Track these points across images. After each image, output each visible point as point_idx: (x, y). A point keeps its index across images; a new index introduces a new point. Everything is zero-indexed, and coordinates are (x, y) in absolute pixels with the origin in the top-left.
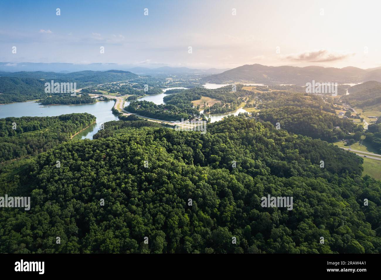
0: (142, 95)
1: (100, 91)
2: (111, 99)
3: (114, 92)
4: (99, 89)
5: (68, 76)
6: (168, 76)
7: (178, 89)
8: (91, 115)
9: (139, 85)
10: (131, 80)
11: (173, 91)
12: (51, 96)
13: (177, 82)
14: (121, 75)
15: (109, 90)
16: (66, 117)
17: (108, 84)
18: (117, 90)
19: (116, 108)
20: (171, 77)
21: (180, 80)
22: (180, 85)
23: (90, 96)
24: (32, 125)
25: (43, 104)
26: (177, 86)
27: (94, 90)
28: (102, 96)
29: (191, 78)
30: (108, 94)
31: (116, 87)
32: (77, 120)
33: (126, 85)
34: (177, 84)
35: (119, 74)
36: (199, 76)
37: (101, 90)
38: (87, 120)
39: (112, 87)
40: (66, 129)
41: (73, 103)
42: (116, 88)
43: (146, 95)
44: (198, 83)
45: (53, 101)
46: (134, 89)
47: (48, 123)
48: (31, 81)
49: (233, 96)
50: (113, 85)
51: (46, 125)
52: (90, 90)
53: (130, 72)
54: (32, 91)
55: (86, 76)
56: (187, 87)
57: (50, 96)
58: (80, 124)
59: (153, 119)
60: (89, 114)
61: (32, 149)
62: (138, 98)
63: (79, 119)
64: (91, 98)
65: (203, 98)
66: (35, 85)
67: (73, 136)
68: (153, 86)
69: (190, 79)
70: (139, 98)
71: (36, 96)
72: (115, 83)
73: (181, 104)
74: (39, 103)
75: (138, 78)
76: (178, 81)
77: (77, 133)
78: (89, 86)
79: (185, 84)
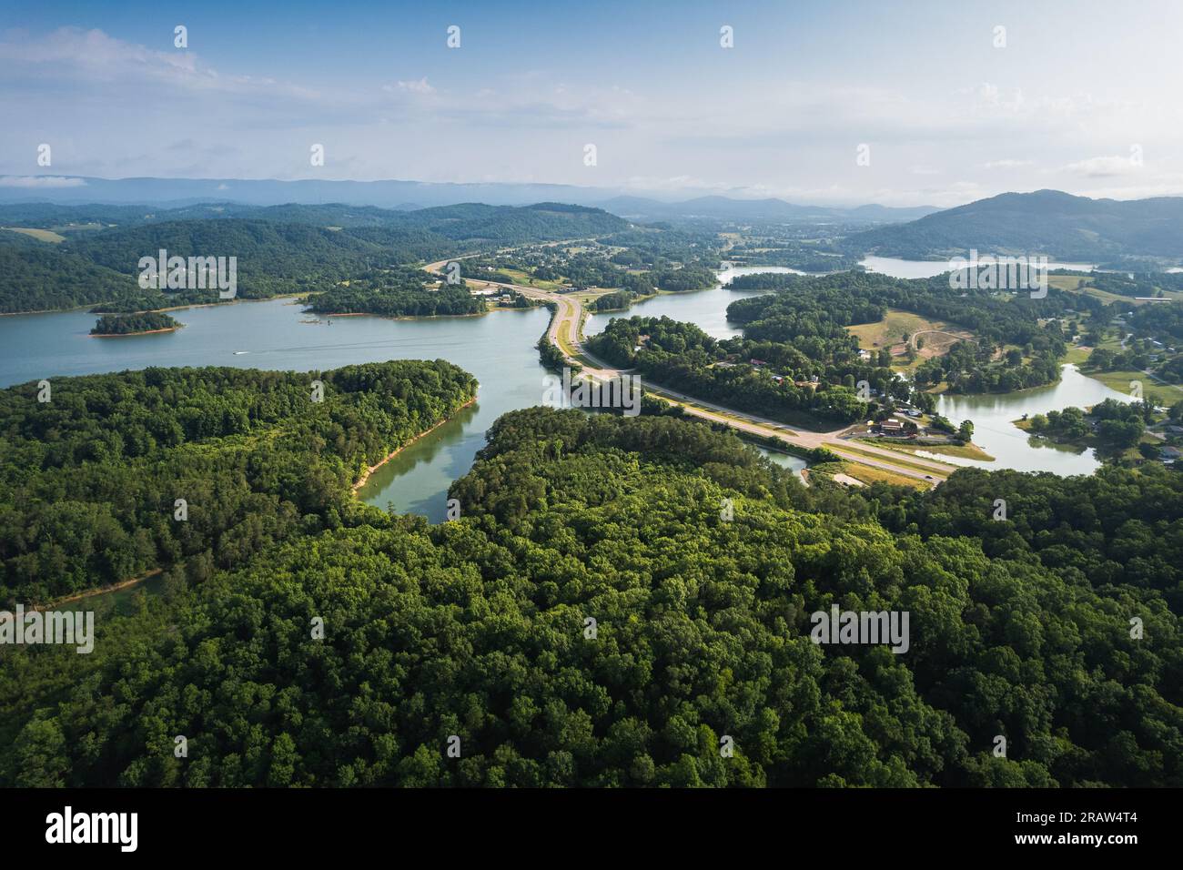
0: (647, 293)
1: (505, 272)
2: (540, 303)
3: (550, 278)
4: (501, 263)
5: (413, 220)
6: (725, 227)
7: (775, 275)
8: (459, 370)
9: (633, 256)
10: (604, 237)
11: (758, 281)
12: (347, 283)
13: (759, 247)
14: (572, 221)
15: (534, 269)
16: (360, 375)
17: (532, 247)
18: (560, 271)
19: (554, 341)
20: (734, 230)
21: (769, 240)
22: (772, 260)
23: (468, 290)
24: (221, 412)
25: (314, 311)
26: (762, 264)
27: (485, 265)
28: (507, 291)
29: (803, 236)
30: (531, 282)
31: (556, 258)
32: (398, 395)
33: (591, 255)
34: (760, 254)
35: (568, 216)
36: (829, 228)
37: (507, 267)
38: (441, 395)
39: (542, 258)
40: (348, 439)
41: (409, 311)
42: (558, 262)
43: (660, 292)
44: (837, 253)
45: (346, 301)
46: (618, 267)
47: (284, 403)
48: (301, 231)
49: (1015, 313)
50: (546, 250)
51: (276, 411)
52: (471, 265)
53: (602, 212)
54: (297, 265)
55: (464, 221)
56: (801, 268)
57: (343, 283)
58: (409, 410)
59: (703, 404)
60: (453, 367)
61: (178, 543)
62: (633, 301)
63: (405, 392)
64: (470, 297)
65: (891, 315)
66: (311, 246)
67: (372, 469)
68: (680, 260)
69: (801, 238)
70: (635, 303)
71: (306, 281)
72: (552, 245)
73: (811, 340)
74: (305, 305)
75: (629, 232)
76: (762, 246)
77: (392, 455)
78: (471, 253)
79: (791, 257)
